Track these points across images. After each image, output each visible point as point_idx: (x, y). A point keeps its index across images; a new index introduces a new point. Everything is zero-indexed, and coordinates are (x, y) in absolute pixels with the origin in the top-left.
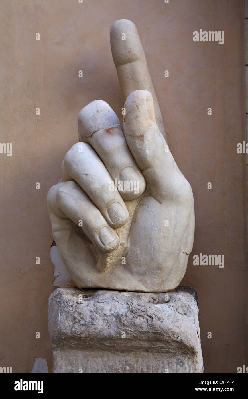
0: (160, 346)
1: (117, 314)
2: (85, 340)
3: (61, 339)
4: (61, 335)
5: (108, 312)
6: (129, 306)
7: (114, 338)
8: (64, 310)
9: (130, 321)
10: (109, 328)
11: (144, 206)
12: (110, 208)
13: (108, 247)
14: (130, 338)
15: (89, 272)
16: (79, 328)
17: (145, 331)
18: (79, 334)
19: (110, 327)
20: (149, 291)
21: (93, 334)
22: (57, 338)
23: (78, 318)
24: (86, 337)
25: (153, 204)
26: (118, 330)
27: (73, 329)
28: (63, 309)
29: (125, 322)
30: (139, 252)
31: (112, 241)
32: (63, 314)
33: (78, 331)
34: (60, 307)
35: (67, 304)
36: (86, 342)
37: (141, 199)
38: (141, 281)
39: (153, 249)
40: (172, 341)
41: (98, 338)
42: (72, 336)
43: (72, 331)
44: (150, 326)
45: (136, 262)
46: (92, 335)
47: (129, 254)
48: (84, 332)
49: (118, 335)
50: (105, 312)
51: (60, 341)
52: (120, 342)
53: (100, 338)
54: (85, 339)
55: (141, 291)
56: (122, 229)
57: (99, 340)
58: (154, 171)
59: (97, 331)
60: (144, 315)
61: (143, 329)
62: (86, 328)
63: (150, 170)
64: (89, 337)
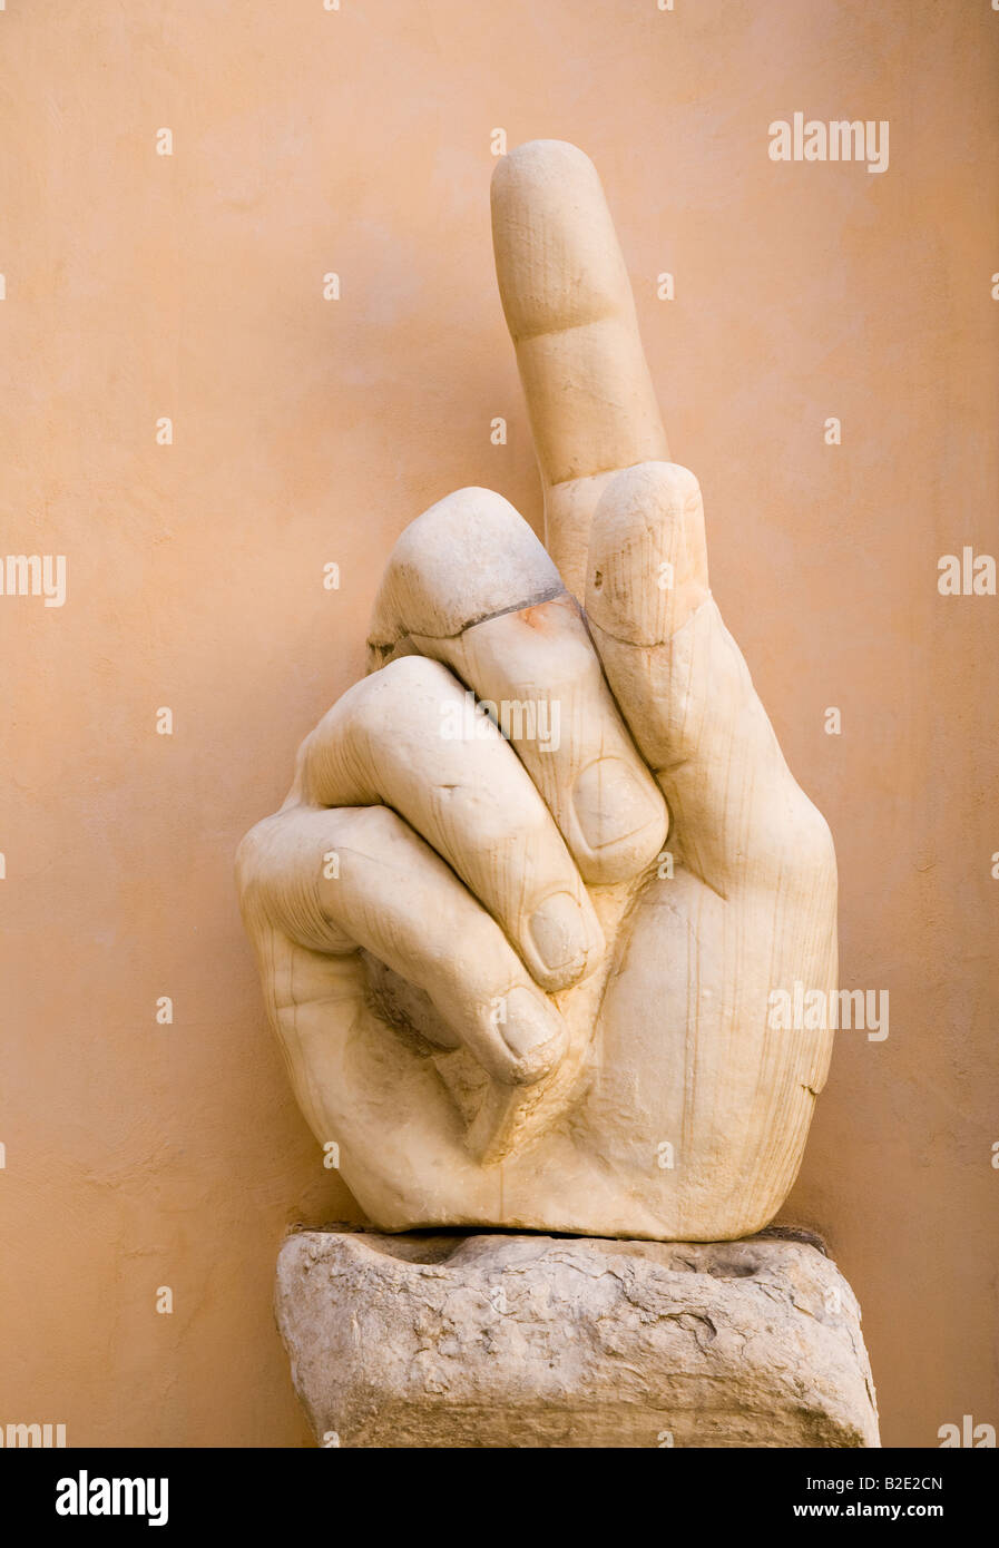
0: (741, 1429)
1: (581, 1313)
2: (456, 1413)
3: (362, 1413)
4: (366, 1398)
5: (545, 1307)
6: (624, 1284)
7: (568, 1405)
8: (372, 1305)
9: (632, 1335)
10: (551, 1366)
11: (660, 908)
12: (541, 914)
13: (530, 1063)
14: (629, 1400)
15: (436, 1163)
16: (439, 1368)
17: (688, 1371)
18: (437, 1390)
19: (555, 1362)
20: (671, 1235)
21: (492, 1389)
22: (347, 1410)
23: (431, 1331)
24: (463, 1402)
25: (693, 900)
26: (585, 1372)
27: (414, 1375)
28: (367, 1302)
29: (614, 1343)
30: (636, 1084)
31: (546, 1040)
32: (371, 1320)
33: (432, 1381)
34: (351, 1294)
35: (385, 1282)
36: (463, 1421)
37: (645, 881)
38: (642, 1196)
39: (695, 1073)
40: (785, 1410)
41: (508, 1406)
42: (410, 1401)
43: (409, 1380)
44: (705, 1354)
45: (624, 1123)
46: (485, 1394)
47: (598, 1090)
48: (455, 1383)
49: (587, 1391)
50: (535, 1308)
51: (359, 1422)
52: (593, 1417)
53: (518, 1404)
54: (458, 1409)
55: (639, 1235)
56: (573, 994)
57: (512, 1412)
58: (706, 774)
59: (505, 1377)
60: (682, 1313)
61: (680, 1367)
62: (461, 1369)
63: (688, 770)
64: (477, 1402)
